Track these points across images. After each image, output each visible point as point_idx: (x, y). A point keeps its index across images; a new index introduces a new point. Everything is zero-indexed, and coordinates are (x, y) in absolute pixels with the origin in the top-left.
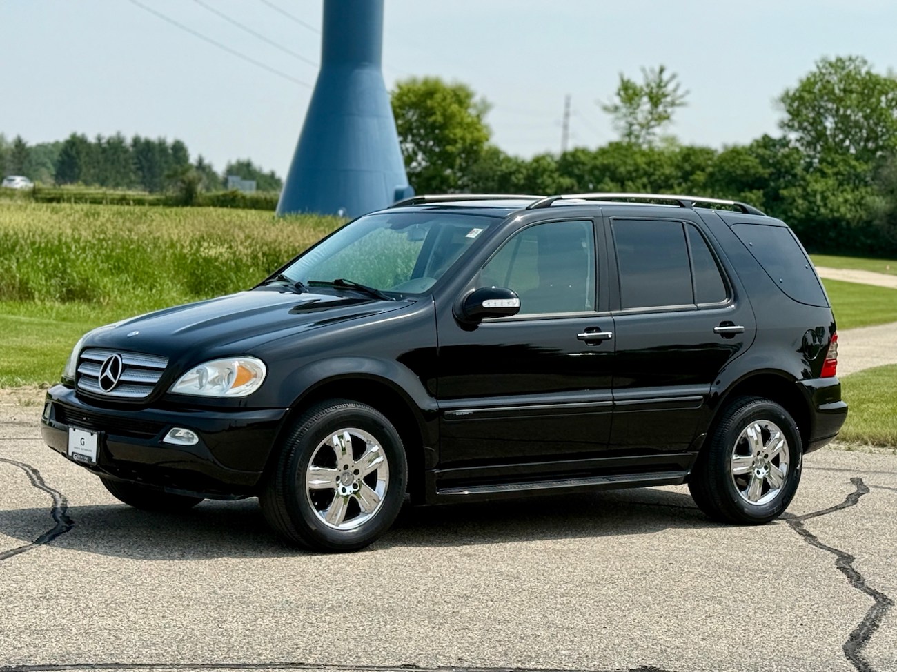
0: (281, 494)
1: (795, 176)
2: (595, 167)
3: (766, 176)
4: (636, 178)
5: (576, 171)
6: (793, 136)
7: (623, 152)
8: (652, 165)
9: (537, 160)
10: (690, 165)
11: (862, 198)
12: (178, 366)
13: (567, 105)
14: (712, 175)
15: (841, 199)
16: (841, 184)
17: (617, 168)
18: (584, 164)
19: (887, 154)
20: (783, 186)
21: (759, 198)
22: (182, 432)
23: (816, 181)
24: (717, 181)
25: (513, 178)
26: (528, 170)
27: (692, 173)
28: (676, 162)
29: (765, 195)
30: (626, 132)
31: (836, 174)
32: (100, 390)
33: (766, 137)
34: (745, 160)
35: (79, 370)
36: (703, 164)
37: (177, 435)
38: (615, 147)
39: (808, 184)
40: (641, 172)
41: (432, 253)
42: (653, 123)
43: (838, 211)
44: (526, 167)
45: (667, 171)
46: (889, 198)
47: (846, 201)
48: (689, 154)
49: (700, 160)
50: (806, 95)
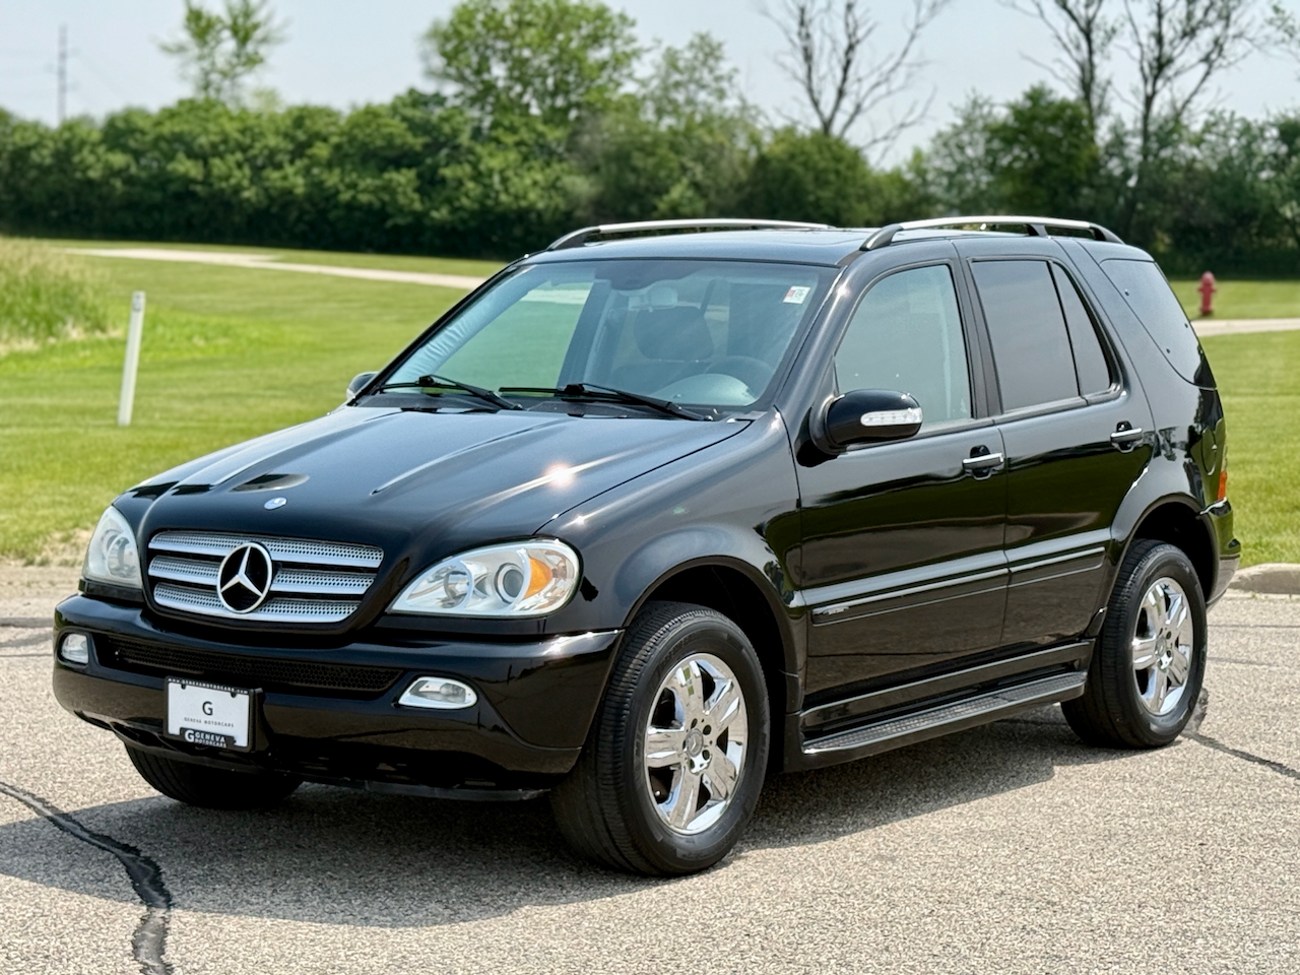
0: (611, 782)
1: (456, 148)
2: (160, 138)
3: (418, 148)
4: (226, 151)
5: (132, 143)
6: (450, 89)
7: (202, 114)
8: (248, 133)
9: (69, 127)
10: (305, 132)
11: (558, 179)
12: (407, 560)
13: (63, 41)
14: (338, 147)
15: (528, 181)
16: (525, 159)
17: (195, 138)
18: (143, 133)
19: (584, 113)
20: (443, 162)
21: (409, 181)
22: (434, 684)
23: (491, 155)
24: (346, 156)
25: (35, 156)
26: (55, 142)
27: (309, 144)
28: (283, 129)
29: (420, 176)
30: (202, 83)
31: (519, 144)
32: (226, 611)
33: (412, 92)
34: (387, 125)
35: (152, 572)
36: (324, 131)
37: (423, 689)
38: (188, 107)
39: (479, 159)
40: (232, 144)
41: (602, 322)
42: (239, 69)
43: (525, 197)
44: (53, 139)
45: (272, 141)
46: (592, 179)
47: (535, 183)
48: (301, 117)
49: (320, 125)
50: (465, 30)
